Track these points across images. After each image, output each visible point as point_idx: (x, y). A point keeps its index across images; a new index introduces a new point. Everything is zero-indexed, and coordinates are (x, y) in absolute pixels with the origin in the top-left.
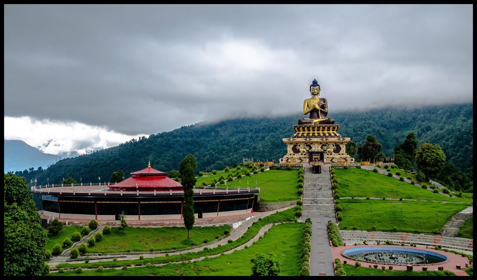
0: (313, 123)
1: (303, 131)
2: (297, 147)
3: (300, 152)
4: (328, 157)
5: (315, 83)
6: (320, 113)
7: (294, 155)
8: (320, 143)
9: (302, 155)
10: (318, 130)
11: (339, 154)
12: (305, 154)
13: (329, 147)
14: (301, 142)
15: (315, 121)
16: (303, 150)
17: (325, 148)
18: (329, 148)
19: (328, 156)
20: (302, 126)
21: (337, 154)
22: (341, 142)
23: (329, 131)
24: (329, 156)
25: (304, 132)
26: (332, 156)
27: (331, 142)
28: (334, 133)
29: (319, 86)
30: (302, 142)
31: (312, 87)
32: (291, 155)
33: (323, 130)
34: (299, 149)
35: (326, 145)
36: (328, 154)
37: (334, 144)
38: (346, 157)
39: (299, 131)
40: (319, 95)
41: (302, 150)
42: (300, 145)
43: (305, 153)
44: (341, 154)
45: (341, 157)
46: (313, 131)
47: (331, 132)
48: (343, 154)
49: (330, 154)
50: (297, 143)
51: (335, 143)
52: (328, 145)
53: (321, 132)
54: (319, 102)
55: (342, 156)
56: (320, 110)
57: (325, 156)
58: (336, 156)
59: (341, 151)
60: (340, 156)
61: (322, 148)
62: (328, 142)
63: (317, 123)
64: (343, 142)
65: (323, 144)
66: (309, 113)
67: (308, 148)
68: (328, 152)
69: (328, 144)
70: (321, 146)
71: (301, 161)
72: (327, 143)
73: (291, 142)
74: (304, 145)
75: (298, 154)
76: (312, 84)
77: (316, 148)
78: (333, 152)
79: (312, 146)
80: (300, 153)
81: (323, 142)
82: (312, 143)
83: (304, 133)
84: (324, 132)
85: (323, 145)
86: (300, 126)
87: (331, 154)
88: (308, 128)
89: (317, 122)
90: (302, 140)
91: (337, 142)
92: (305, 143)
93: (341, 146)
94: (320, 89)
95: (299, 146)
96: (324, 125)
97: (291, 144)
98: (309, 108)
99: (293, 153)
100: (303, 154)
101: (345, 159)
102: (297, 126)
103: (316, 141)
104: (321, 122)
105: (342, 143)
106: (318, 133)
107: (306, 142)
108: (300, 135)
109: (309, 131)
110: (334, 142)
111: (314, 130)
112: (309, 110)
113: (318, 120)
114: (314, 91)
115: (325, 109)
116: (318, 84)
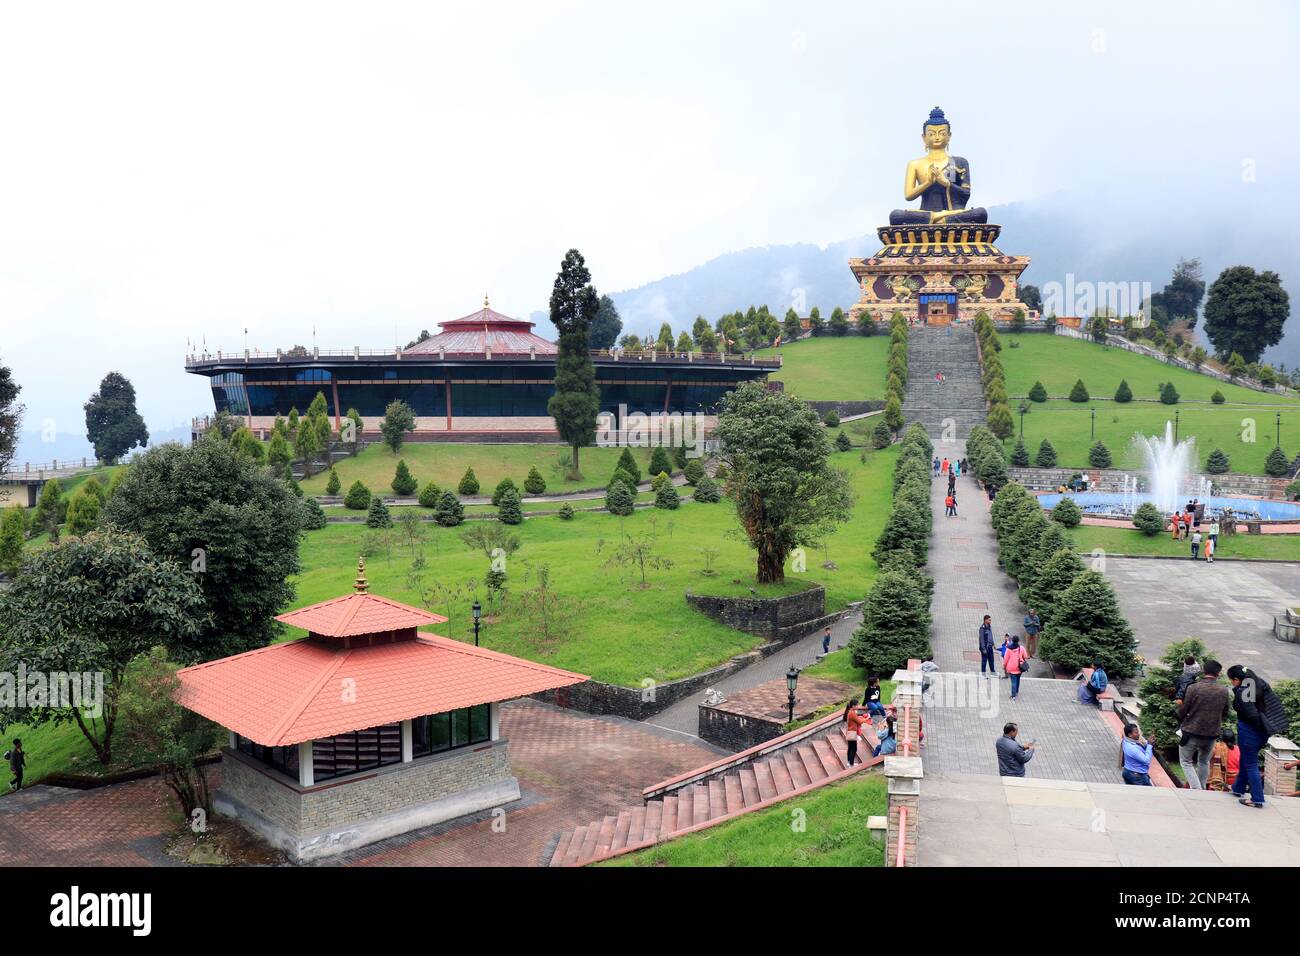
0: (931, 221)
1: (904, 241)
2: (888, 282)
3: (895, 295)
4: (968, 309)
5: (937, 117)
6: (948, 196)
7: (878, 302)
8: (950, 271)
9: (899, 302)
10: (944, 240)
11: (1000, 301)
12: (907, 302)
13: (972, 282)
14: (898, 269)
15: (936, 215)
16: (902, 289)
17: (960, 283)
18: (971, 284)
19: (968, 305)
21: (994, 300)
22: (1005, 267)
23: (974, 241)
24: (972, 305)
25: (905, 245)
26: (978, 305)
27: (978, 269)
28: (985, 246)
29: (947, 123)
30: (900, 269)
31: (930, 127)
32: (869, 302)
33: (957, 240)
34: (891, 287)
35: (963, 277)
36: (969, 301)
37: (985, 273)
38: (1017, 308)
39: (894, 242)
40: (948, 147)
41: (898, 288)
42: (894, 276)
43: (907, 298)
44: (1003, 300)
45: (1003, 308)
46: (930, 242)
47: (978, 243)
48: (1008, 301)
49: (973, 300)
50: (888, 272)
51: (989, 271)
52: (971, 276)
53: (950, 244)
54: (947, 166)
55: (1007, 305)
56: (951, 187)
57: (962, 305)
58: (991, 305)
59: (1003, 293)
60: (1002, 305)
61: (952, 283)
62: (969, 268)
64: (1011, 268)
65: (955, 274)
66: (920, 197)
67: (914, 285)
68: (970, 295)
69: (970, 273)
70: (950, 279)
72: (967, 271)
73: (872, 269)
74: (905, 276)
75: (889, 301)
76: (928, 118)
77: (937, 284)
78: (983, 294)
79: (926, 279)
80: (894, 299)
81: (958, 268)
82: (926, 272)
83: (905, 248)
84: (959, 243)
85: (958, 275)
87: (977, 301)
88: (918, 234)
89: (941, 218)
90: (901, 262)
91: (993, 268)
92: (909, 272)
93: (1003, 278)
94: (949, 134)
95: (892, 279)
97: (871, 273)
98: (920, 184)
99: (877, 298)
100: (903, 301)
103: (938, 266)
104: (951, 219)
105: (1007, 271)
106: (943, 247)
107: (912, 269)
108: (895, 252)
109: (919, 240)
110: (987, 268)
111: (932, 240)
112: (919, 187)
113: (944, 213)
114: (933, 137)
115: (964, 185)
116: (945, 117)
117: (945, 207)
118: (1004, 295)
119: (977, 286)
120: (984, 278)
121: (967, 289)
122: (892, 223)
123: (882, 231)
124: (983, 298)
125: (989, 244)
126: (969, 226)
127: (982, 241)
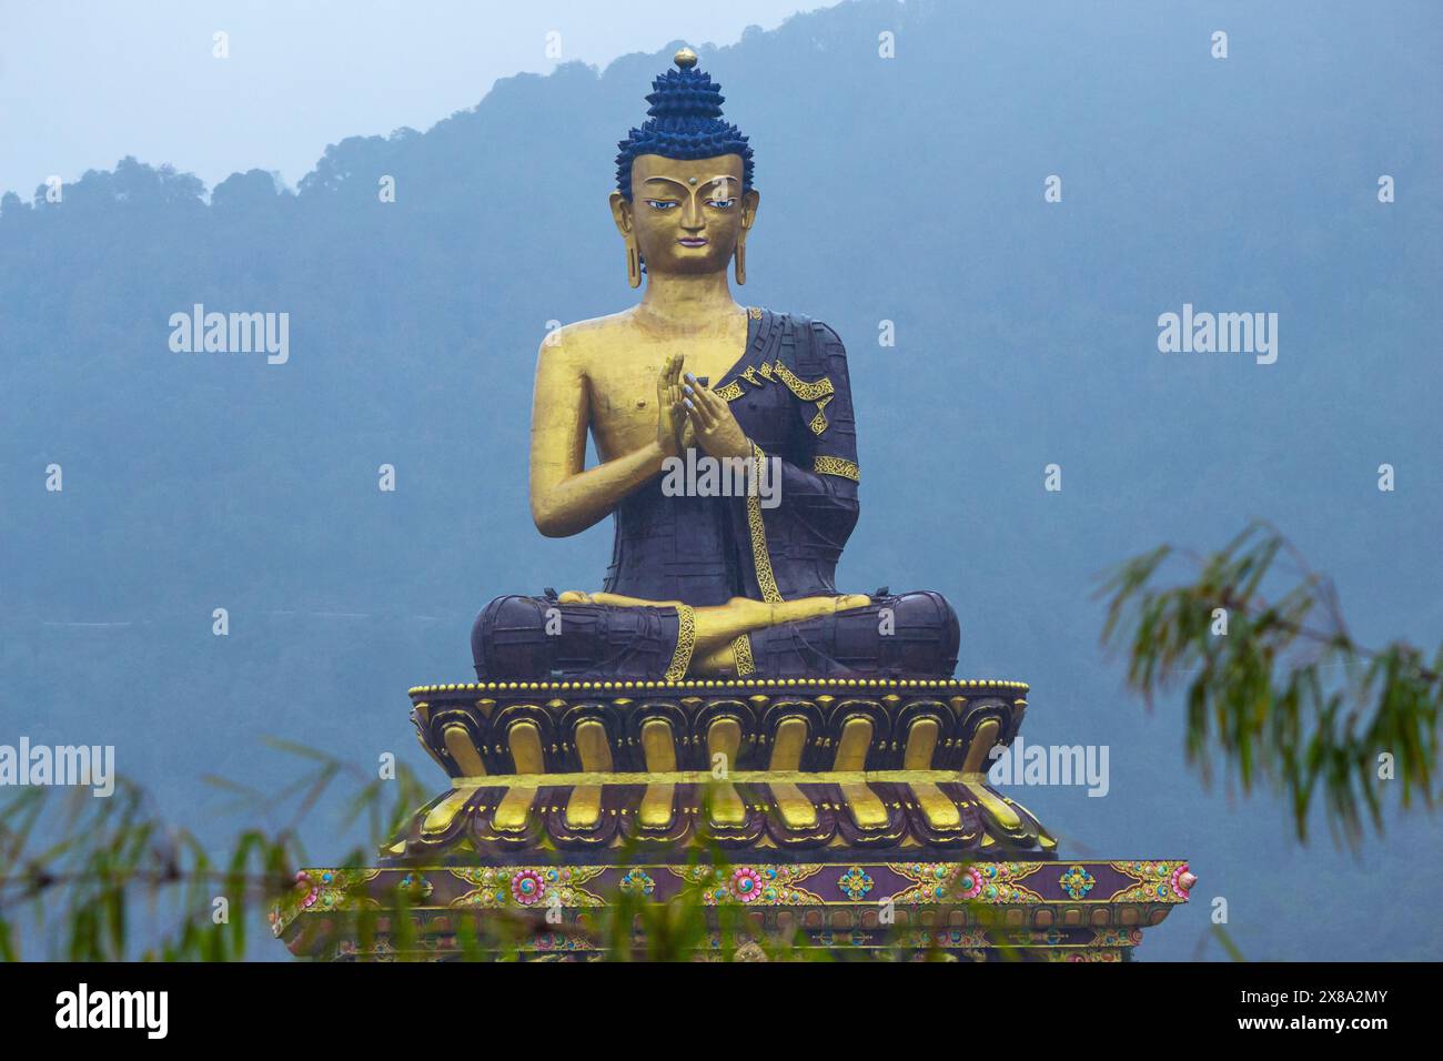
0: (682, 659)
1: (553, 764)
5: (687, 115)
15: (705, 622)
20: (543, 697)
22: (1073, 918)
23: (898, 763)
28: (956, 794)
29: (738, 147)
31: (653, 164)
33: (816, 759)
39: (502, 764)
40: (739, 269)
46: (681, 766)
47: (919, 776)
53: (785, 776)
54: (740, 367)
63: (727, 657)
64: (1100, 917)
66: (608, 525)
76: (640, 115)
83: (562, 796)
84: (827, 778)
86: (502, 698)
88: (622, 723)
89: (725, 640)
94: (746, 196)
96: (828, 685)
98: (606, 455)
102: (466, 699)
104: (774, 646)
106: (748, 793)
109: (630, 757)
111: (693, 758)
112: (601, 475)
113: (740, 613)
114: (673, 218)
115: (831, 466)
116: (730, 114)
117: (744, 585)
122: (487, 670)
123: (437, 709)
125: (970, 781)
126: (879, 693)
127: (937, 763)
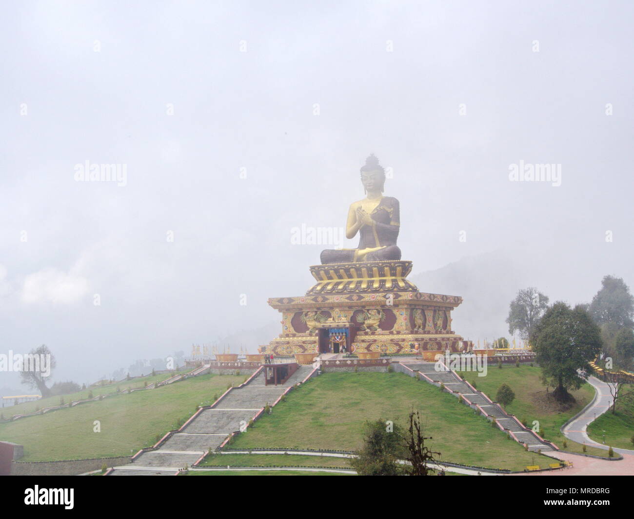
1: (328, 279)
2: (303, 318)
3: (308, 329)
4: (363, 341)
5: (372, 163)
6: (375, 234)
7: (294, 336)
8: (350, 307)
9: (311, 335)
10: (369, 275)
11: (392, 333)
13: (369, 316)
14: (307, 306)
15: (360, 253)
17: (359, 318)
18: (369, 318)
19: (364, 337)
21: (387, 332)
24: (367, 338)
26: (372, 337)
30: (309, 306)
32: (287, 336)
34: (306, 322)
35: (362, 312)
36: (366, 334)
37: (379, 308)
38: (403, 340)
41: (311, 324)
42: (308, 312)
44: (395, 332)
45: (392, 340)
48: (398, 333)
49: (370, 333)
50: (302, 309)
52: (368, 310)
54: (378, 207)
55: (396, 337)
56: (377, 226)
57: (359, 337)
58: (383, 336)
59: (395, 325)
60: (391, 337)
61: (352, 318)
62: (365, 303)
63: (364, 258)
65: (353, 309)
67: (323, 320)
68: (367, 328)
69: (367, 308)
70: (350, 314)
71: (303, 351)
72: (364, 307)
73: (287, 307)
74: (316, 312)
75: (303, 334)
76: (365, 164)
77: (336, 319)
78: (379, 326)
79: (331, 314)
80: (308, 332)
81: (354, 305)
82: (331, 308)
83: (328, 284)
85: (355, 311)
87: (373, 334)
89: (364, 255)
92: (318, 309)
93: (395, 312)
94: (384, 178)
95: (306, 315)
97: (288, 310)
98: (355, 224)
99: (294, 332)
100: (314, 334)
101: (397, 344)
103: (338, 303)
104: (371, 256)
105: (396, 306)
106: (357, 282)
112: (353, 227)
113: (366, 250)
114: (366, 182)
115: (392, 223)
116: (380, 164)
117: (374, 244)
118: (396, 327)
119: (373, 320)
120: (379, 312)
121: (367, 322)
122: (323, 262)
123: (313, 269)
124: (379, 330)
125: (405, 278)
127: (390, 276)
